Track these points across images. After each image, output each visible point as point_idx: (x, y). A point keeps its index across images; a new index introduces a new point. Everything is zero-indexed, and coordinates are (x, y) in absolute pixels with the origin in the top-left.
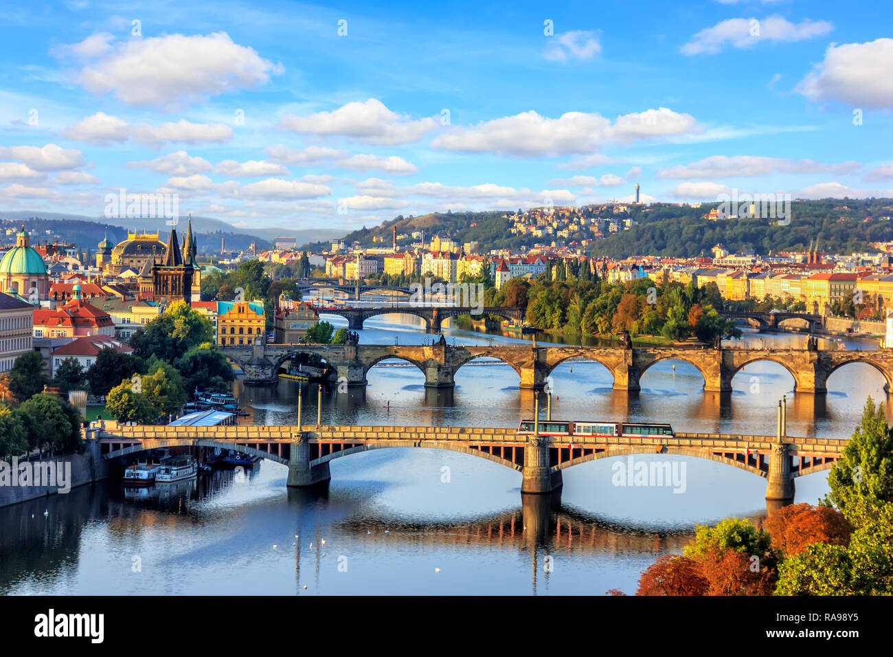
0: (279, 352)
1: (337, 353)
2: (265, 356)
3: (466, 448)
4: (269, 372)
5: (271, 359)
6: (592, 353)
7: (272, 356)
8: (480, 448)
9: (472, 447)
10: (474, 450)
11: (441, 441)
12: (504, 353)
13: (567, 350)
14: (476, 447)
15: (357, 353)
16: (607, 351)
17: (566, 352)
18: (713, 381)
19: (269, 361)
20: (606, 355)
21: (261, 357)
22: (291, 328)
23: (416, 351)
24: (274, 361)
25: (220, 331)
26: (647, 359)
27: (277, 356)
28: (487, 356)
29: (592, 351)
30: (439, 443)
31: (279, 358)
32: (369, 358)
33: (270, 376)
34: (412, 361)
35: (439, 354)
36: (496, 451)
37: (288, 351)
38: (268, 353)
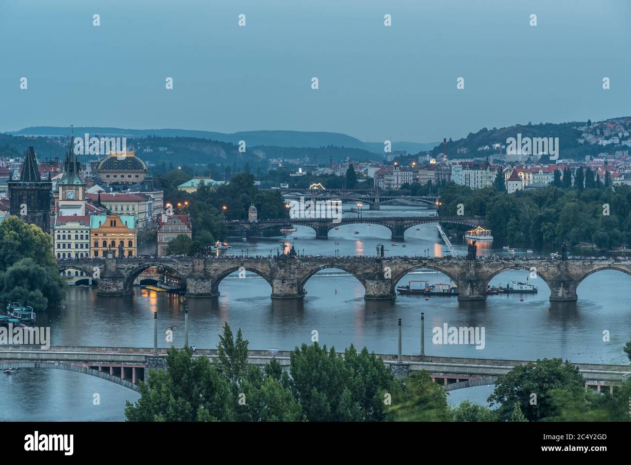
0: (131, 265)
1: (186, 266)
2: (117, 269)
3: (87, 369)
4: (121, 284)
5: (123, 272)
6: (436, 264)
7: (124, 269)
8: (100, 369)
9: (92, 368)
10: (94, 370)
11: (61, 362)
12: (348, 265)
13: (411, 261)
14: (96, 368)
15: (205, 266)
16: (450, 262)
17: (410, 263)
18: (556, 291)
19: (121, 274)
20: (450, 266)
21: (113, 270)
22: (163, 241)
23: (263, 263)
24: (125, 274)
25: (93, 245)
26: (490, 270)
27: (128, 269)
28: (332, 267)
29: (436, 262)
30: (59, 364)
31: (130, 270)
32: (217, 270)
33: (122, 288)
34: (259, 273)
35: (284, 266)
36: (117, 371)
37: (139, 264)
38: (120, 266)
